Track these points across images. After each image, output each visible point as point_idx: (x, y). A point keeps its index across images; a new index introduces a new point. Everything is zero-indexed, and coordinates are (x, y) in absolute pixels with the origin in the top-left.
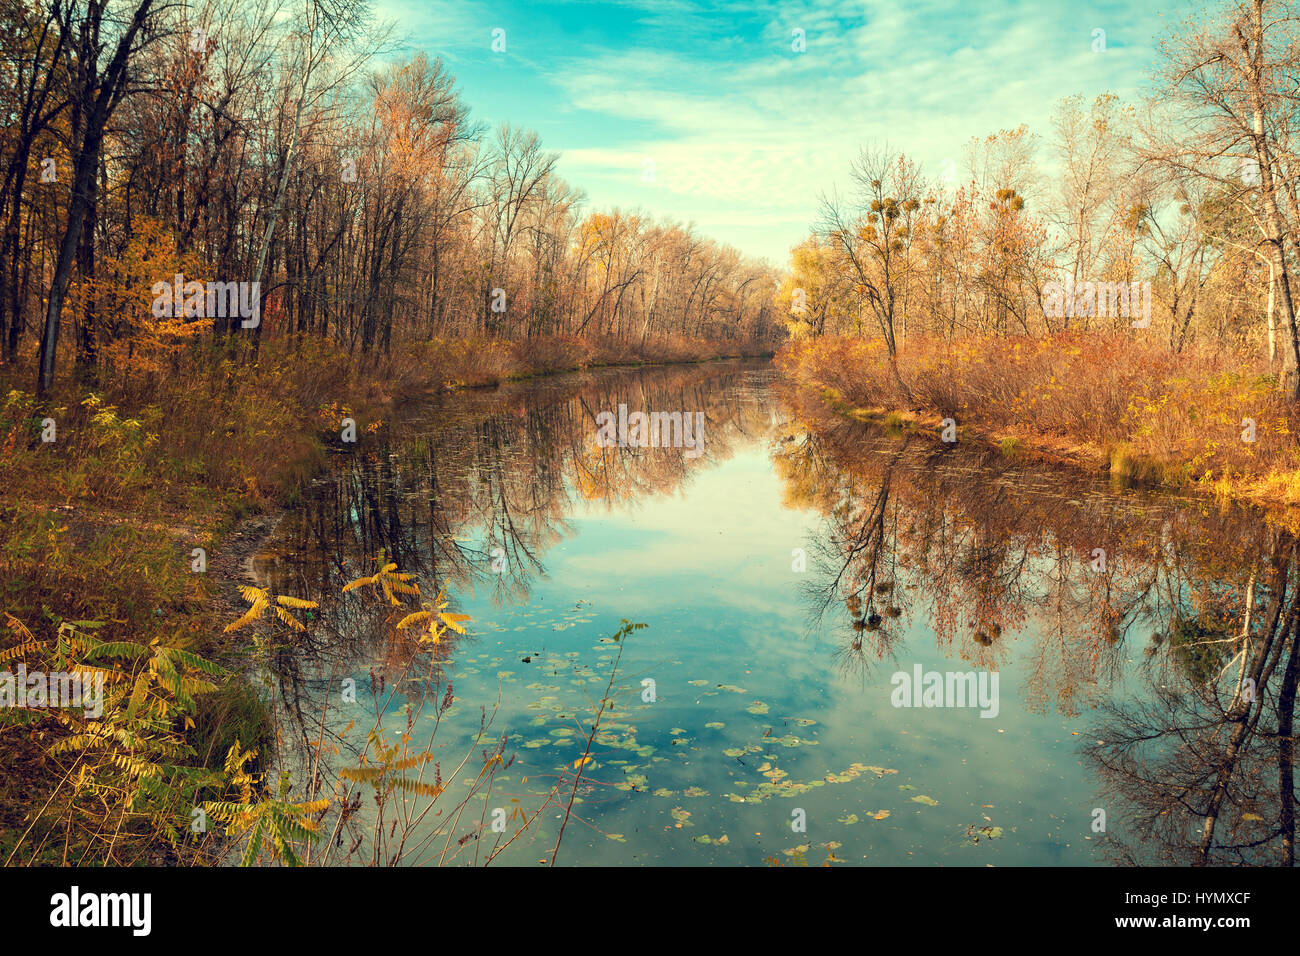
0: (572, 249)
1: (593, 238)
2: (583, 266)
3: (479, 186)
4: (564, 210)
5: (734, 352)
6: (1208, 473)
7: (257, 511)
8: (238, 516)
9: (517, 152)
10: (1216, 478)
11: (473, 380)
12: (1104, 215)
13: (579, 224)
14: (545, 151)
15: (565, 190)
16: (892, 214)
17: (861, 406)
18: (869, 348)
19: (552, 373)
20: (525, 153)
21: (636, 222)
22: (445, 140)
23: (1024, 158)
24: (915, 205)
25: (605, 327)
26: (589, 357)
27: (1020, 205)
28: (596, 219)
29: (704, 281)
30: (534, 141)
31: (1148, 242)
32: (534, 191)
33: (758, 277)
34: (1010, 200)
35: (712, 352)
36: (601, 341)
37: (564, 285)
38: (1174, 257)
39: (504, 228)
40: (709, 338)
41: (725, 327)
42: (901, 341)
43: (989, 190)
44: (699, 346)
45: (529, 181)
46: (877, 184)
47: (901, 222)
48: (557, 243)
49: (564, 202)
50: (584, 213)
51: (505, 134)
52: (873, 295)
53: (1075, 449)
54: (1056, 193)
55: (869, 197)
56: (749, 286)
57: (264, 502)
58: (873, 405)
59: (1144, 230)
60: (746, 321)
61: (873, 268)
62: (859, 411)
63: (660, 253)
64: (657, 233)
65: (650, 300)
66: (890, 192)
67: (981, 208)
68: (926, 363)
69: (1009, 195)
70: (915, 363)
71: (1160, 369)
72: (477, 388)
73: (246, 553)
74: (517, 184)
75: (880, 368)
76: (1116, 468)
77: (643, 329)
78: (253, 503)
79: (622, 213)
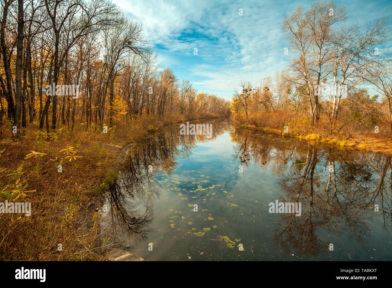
0: (196, 99)
1: (199, 98)
2: (198, 102)
3: (180, 89)
4: (194, 93)
5: (224, 116)
6: (298, 135)
7: (132, 143)
8: (128, 143)
9: (186, 83)
10: (299, 135)
11: (178, 121)
12: (284, 91)
13: (197, 95)
14: (190, 83)
15: (194, 90)
16: (246, 91)
17: (242, 124)
18: (243, 114)
19: (192, 120)
20: (187, 84)
21: (207, 95)
22: (172, 82)
23: (270, 82)
24: (251, 90)
25: (202, 112)
26: (199, 117)
27: (268, 89)
28: (200, 94)
29: (219, 104)
30: (188, 81)
31: (290, 95)
32: (189, 90)
33: (228, 103)
34: (267, 89)
35: (220, 116)
36: (201, 115)
37: (194, 105)
38: (295, 98)
39: (184, 96)
40: (220, 114)
41: (222, 112)
42: (248, 113)
43: (263, 87)
44: (218, 115)
45: (188, 88)
46: (244, 86)
47: (248, 93)
48: (193, 99)
49: (194, 91)
50: (198, 93)
51: (183, 81)
52: (243, 105)
53: (277, 131)
54: (276, 87)
55: (242, 89)
56: (226, 105)
57: (133, 141)
58: (244, 124)
59: (290, 93)
60: (226, 111)
61: (244, 101)
62: (242, 125)
63: (210, 100)
64: (210, 96)
65: (209, 107)
66: (246, 87)
67: (262, 90)
68: (252, 116)
69: (266, 88)
70: (251, 117)
71: (291, 116)
72: (178, 122)
73: (128, 149)
74: (186, 89)
75: (245, 118)
76: (283, 134)
77: (208, 112)
78: (131, 141)
79: (204, 93)
